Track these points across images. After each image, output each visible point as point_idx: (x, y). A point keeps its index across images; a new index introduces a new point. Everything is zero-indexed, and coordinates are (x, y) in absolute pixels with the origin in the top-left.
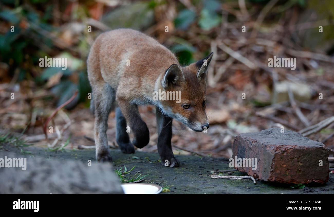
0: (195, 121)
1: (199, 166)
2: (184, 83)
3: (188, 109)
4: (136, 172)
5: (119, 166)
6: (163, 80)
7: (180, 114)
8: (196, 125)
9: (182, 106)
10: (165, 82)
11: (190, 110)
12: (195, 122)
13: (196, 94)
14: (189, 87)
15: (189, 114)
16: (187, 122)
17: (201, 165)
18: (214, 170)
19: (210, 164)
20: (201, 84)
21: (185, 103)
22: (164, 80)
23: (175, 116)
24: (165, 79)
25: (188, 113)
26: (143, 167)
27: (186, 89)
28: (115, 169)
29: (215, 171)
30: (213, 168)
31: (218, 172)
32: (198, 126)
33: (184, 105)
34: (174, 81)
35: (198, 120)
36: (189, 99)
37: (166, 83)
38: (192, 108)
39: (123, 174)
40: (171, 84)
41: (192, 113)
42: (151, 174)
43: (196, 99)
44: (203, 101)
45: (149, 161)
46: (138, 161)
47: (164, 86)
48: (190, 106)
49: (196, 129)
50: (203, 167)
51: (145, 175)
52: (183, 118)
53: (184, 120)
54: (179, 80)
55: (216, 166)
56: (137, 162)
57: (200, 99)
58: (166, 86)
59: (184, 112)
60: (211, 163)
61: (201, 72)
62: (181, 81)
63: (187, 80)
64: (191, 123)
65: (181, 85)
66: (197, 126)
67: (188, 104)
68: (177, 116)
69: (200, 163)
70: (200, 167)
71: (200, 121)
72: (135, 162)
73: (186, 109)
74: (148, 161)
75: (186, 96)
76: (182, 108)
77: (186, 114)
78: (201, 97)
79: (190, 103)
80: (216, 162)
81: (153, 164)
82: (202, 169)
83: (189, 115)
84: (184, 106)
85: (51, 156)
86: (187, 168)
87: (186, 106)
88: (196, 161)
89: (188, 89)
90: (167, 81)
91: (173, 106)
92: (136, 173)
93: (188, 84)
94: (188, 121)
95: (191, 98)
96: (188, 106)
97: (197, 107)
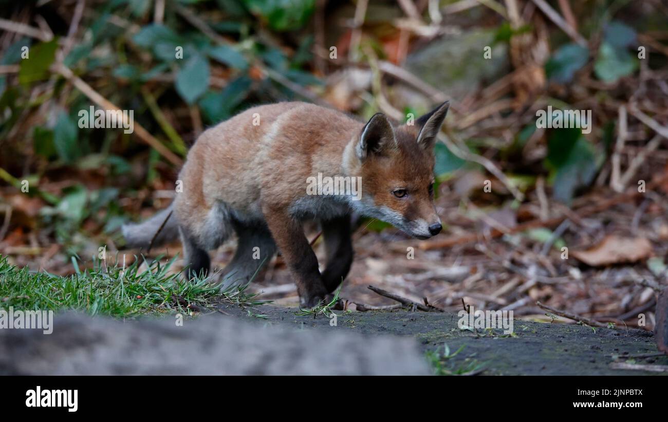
0: (416, 219)
1: (589, 346)
2: (396, 152)
3: (402, 198)
4: (467, 355)
5: (435, 344)
6: (358, 144)
7: (388, 206)
8: (419, 225)
9: (392, 192)
10: (363, 147)
11: (406, 200)
12: (416, 221)
13: (416, 171)
14: (405, 157)
15: (406, 206)
16: (401, 222)
17: (594, 345)
18: (619, 354)
19: (610, 342)
20: (425, 154)
21: (396, 187)
22: (360, 143)
23: (379, 212)
24: (362, 142)
25: (403, 205)
26: (480, 346)
27: (399, 160)
28: (426, 351)
29: (621, 356)
30: (617, 350)
31: (627, 358)
32: (422, 228)
33: (396, 190)
34: (378, 146)
35: (421, 217)
36: (405, 180)
37: (364, 149)
38: (410, 196)
39: (442, 358)
40: (372, 153)
41: (410, 204)
42: (496, 360)
43: (417, 180)
44: (430, 183)
45: (494, 336)
46: (472, 335)
47: (360, 155)
48: (407, 193)
49: (417, 233)
50: (598, 348)
51: (484, 361)
52: (395, 213)
53: (396, 217)
54: (386, 145)
55: (623, 345)
56: (469, 337)
57: (424, 179)
58: (364, 154)
59: (395, 203)
60: (614, 339)
61: (424, 135)
62: (391, 148)
63: (401, 147)
64: (408, 223)
65: (390, 154)
66: (420, 227)
67: (402, 189)
68: (383, 212)
69: (592, 339)
70: (592, 348)
71: (425, 219)
72: (465, 337)
73: (399, 199)
74: (492, 335)
75: (400, 174)
76: (393, 196)
77: (400, 206)
78: (426, 175)
79: (406, 186)
80: (622, 338)
81: (501, 340)
82: (595, 352)
83: (404, 208)
84: (395, 192)
85: (304, 323)
86: (566, 348)
87: (400, 191)
88: (584, 335)
89: (404, 162)
90: (366, 145)
91: (375, 193)
92: (468, 357)
93: (403, 153)
94: (403, 219)
95: (407, 178)
96: (402, 193)
97: (419, 195)
